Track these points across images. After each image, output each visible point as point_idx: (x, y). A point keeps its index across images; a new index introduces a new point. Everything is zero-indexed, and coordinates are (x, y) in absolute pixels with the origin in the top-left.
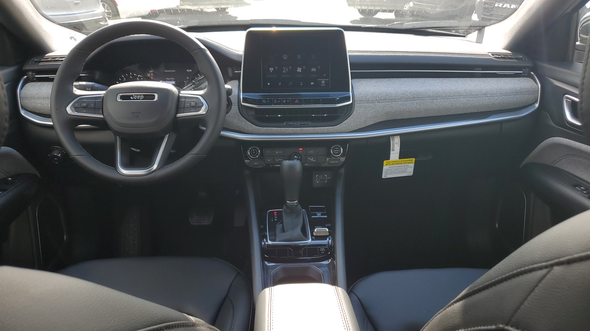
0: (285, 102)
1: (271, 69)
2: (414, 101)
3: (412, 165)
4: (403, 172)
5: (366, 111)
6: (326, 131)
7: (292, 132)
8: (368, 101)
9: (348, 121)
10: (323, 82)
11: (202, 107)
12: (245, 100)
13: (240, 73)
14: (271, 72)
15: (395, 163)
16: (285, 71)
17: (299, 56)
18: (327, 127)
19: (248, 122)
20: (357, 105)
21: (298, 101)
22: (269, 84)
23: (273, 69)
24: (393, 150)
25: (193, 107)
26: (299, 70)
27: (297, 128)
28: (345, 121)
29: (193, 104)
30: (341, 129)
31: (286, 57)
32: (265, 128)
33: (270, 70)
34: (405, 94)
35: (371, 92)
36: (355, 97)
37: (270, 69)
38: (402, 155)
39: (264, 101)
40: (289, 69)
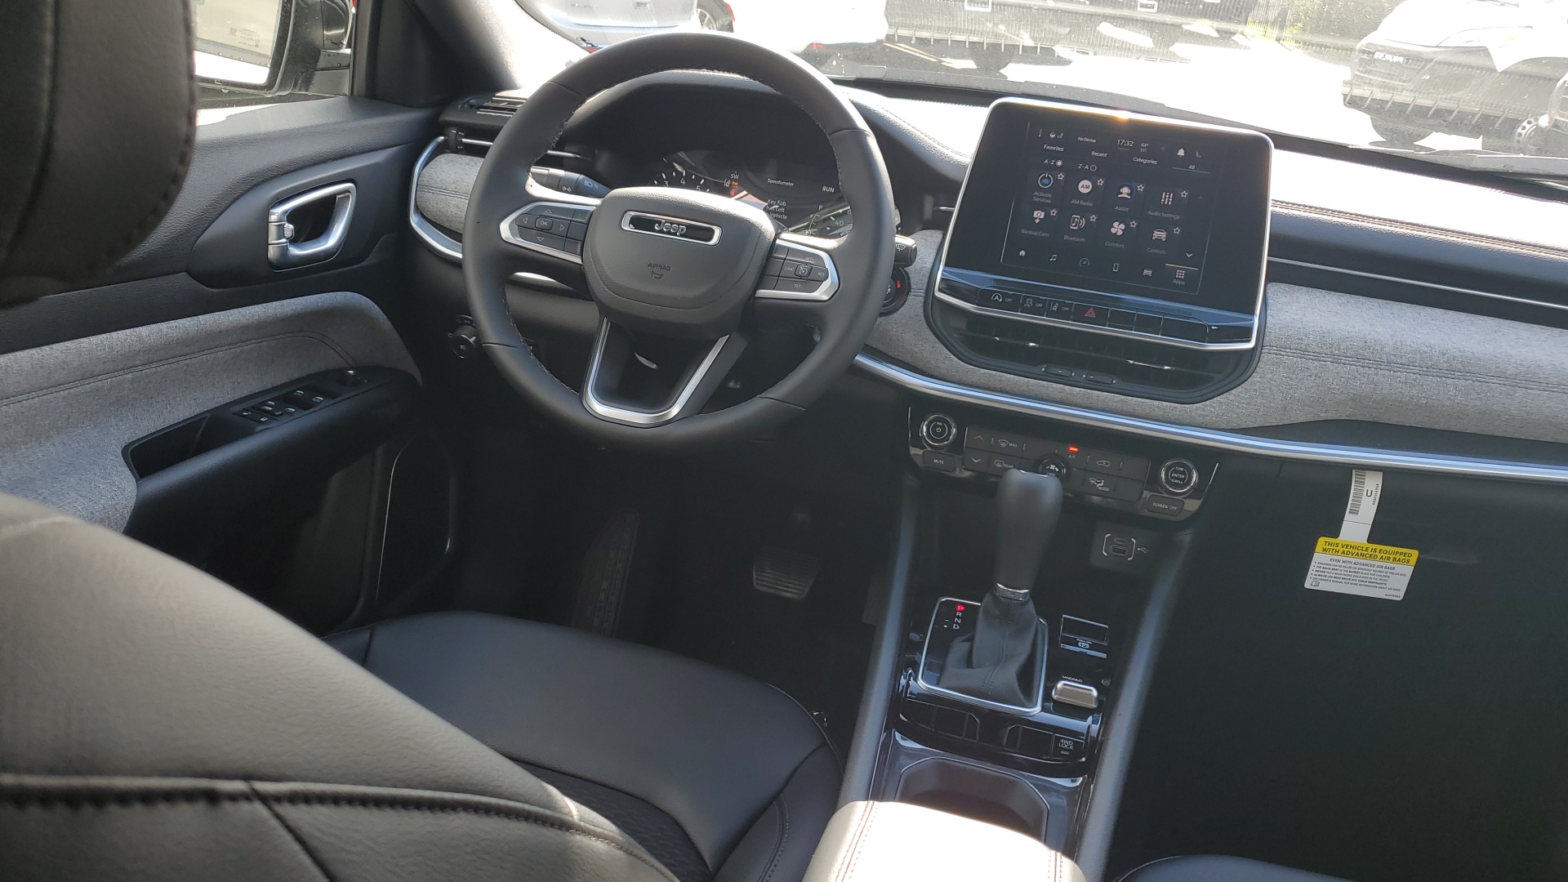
0: (1055, 308)
1: (1039, 215)
2: (1448, 381)
3: (1408, 570)
4: (1372, 584)
5: (1291, 379)
6: (1158, 413)
7: (1058, 396)
8: (1304, 353)
9: (1232, 398)
10: (1180, 274)
11: (822, 281)
12: (949, 287)
13: (952, 213)
14: (1037, 221)
15: (1350, 549)
16: (1075, 226)
17: (1125, 190)
18: (1165, 403)
19: (941, 346)
20: (1267, 359)
21: (1093, 312)
22: (1023, 253)
23: (1043, 214)
24: (1355, 512)
25: (801, 277)
26: (1118, 228)
27: (1074, 388)
28: (1221, 396)
29: (803, 270)
30: (1204, 417)
31: (1087, 187)
32: (983, 371)
33: (1035, 216)
34: (1426, 352)
35: (1319, 329)
36: (1267, 334)
37: (1036, 212)
38: (1380, 533)
39: (997, 298)
40: (1088, 220)
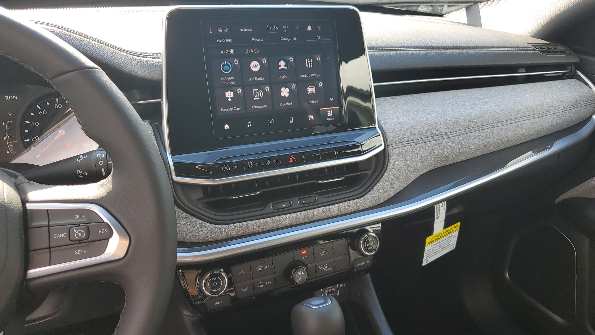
0: (269, 163)
1: (229, 95)
2: (471, 134)
3: (456, 234)
4: (446, 248)
5: (407, 160)
6: (348, 210)
7: (288, 223)
8: (408, 142)
9: (383, 184)
10: (330, 113)
11: (109, 239)
12: (182, 169)
14: (230, 100)
15: (441, 236)
16: (257, 97)
17: (282, 63)
18: (350, 202)
19: (194, 219)
20: (392, 152)
21: (294, 158)
22: (227, 127)
23: (232, 93)
24: (438, 218)
25: (80, 241)
26: (285, 92)
27: (297, 214)
28: (377, 185)
29: (78, 233)
30: (372, 201)
31: (257, 66)
32: (233, 226)
33: (227, 96)
34: (458, 122)
35: (409, 125)
36: (388, 137)
37: (227, 93)
38: (448, 223)
39: (226, 168)
40: (264, 91)
